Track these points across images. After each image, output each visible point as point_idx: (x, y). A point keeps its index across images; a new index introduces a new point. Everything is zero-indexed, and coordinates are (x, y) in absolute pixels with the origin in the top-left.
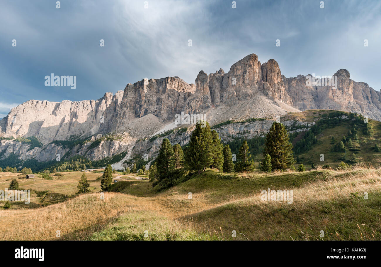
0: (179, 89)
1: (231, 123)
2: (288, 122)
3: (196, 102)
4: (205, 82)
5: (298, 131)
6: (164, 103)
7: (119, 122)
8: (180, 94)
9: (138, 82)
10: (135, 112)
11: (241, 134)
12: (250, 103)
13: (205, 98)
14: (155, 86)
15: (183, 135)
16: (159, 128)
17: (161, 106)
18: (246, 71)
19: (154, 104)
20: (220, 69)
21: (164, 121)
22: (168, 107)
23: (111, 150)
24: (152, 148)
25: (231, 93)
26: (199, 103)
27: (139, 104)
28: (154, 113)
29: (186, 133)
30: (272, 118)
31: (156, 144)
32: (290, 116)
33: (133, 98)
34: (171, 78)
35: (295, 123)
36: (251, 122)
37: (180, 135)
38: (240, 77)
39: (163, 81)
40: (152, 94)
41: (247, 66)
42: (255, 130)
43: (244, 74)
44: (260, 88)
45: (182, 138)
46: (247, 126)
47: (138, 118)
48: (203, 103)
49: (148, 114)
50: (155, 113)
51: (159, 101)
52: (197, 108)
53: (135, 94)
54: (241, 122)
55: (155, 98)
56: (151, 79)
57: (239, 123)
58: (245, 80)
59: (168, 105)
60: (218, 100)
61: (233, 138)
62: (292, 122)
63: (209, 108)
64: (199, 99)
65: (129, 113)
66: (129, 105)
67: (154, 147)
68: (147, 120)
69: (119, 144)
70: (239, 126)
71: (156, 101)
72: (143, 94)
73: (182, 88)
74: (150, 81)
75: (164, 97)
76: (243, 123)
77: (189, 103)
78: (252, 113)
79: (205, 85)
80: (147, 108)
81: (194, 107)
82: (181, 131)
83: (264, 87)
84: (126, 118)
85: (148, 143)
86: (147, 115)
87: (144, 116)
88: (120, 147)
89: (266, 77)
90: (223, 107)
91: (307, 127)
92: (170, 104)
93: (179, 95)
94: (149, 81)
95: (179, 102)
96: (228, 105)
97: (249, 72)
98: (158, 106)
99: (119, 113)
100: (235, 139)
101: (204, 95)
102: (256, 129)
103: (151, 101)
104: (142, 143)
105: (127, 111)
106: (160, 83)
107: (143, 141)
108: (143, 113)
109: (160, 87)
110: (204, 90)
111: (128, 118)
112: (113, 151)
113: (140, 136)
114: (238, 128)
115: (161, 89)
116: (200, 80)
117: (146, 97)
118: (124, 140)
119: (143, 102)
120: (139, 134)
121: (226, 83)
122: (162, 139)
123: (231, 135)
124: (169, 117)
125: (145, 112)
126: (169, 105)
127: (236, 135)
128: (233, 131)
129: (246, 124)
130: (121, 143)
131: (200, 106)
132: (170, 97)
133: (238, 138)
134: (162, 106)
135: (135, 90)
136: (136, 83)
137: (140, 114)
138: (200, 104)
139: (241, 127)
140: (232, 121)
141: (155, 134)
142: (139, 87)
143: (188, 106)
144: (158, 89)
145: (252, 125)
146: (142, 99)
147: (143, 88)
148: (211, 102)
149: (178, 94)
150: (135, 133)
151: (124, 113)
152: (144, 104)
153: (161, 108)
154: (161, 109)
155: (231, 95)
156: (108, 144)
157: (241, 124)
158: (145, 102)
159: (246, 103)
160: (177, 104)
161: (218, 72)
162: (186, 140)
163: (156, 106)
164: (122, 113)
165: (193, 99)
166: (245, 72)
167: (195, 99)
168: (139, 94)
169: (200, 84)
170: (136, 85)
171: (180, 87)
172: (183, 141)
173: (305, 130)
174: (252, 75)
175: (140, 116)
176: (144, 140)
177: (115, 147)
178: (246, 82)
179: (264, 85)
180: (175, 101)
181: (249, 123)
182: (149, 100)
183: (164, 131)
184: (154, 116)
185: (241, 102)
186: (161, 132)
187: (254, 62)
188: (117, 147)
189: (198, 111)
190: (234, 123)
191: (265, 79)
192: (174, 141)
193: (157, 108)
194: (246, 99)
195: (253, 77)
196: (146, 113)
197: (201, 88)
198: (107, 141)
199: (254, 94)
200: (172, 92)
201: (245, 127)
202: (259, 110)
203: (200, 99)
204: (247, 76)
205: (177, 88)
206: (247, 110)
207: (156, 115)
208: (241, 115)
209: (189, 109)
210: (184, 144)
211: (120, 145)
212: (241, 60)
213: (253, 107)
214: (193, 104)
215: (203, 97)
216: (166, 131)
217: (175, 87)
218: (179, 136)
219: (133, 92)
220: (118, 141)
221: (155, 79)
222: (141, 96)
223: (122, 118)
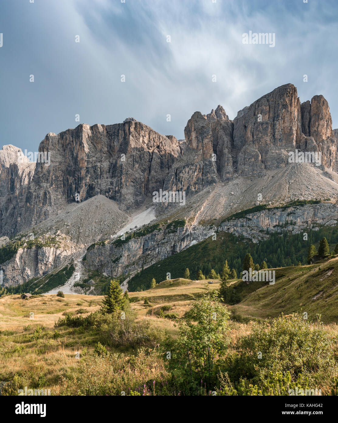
0: (151, 147)
1: (265, 209)
3: (191, 172)
4: (205, 135)
6: (127, 174)
7: (37, 213)
8: (154, 156)
9: (69, 130)
10: (67, 191)
11: (282, 227)
12: (286, 174)
13: (206, 164)
14: (105, 140)
15: (178, 232)
16: (124, 222)
17: (121, 179)
18: (278, 116)
19: (105, 176)
20: (219, 106)
21: (128, 209)
22: (135, 181)
23: (39, 265)
24: (123, 258)
25: (253, 156)
26: (196, 174)
27: (74, 176)
28: (107, 194)
29: (185, 229)
30: (330, 200)
31: (129, 249)
33: (60, 163)
34: (135, 123)
36: (298, 207)
37: (174, 232)
38: (267, 127)
39: (119, 130)
40: (98, 155)
41: (280, 107)
42: (303, 218)
43: (273, 121)
44: (300, 148)
45: (177, 238)
46: (291, 213)
47: (74, 204)
48: (203, 173)
49: (94, 196)
51: (115, 169)
52: (192, 183)
53: (64, 156)
54: (282, 208)
55: (106, 165)
56: (96, 126)
57: (277, 208)
58: (276, 133)
59: (133, 177)
60: (230, 168)
61: (268, 233)
63: (214, 184)
64: (196, 166)
65: (56, 195)
66: (53, 177)
67: (126, 255)
68: (97, 206)
69: (54, 253)
70: (279, 214)
71: (110, 170)
72: (82, 156)
73: (155, 144)
74: (94, 129)
75: (124, 161)
76: (284, 208)
77: (176, 173)
78: (292, 191)
79: (206, 141)
80: (93, 184)
81: (186, 182)
82: (174, 226)
83: (306, 146)
84: (50, 203)
85: (111, 249)
86: (93, 198)
87: (86, 199)
88: (57, 258)
89: (309, 127)
90: (239, 181)
92: (137, 176)
93: (152, 159)
94: (92, 128)
95: (153, 172)
96: (248, 178)
97: (283, 118)
98: (115, 180)
99: (34, 194)
100: (272, 235)
101: (204, 160)
102: (305, 218)
103: (99, 170)
104: (99, 249)
105: (50, 190)
106: (114, 132)
107: (101, 247)
108: (85, 193)
109: (114, 141)
110: (205, 149)
111: (55, 204)
112: (43, 268)
113: (91, 238)
114: (277, 217)
115: (116, 145)
116: (195, 130)
117: (88, 162)
118: (62, 245)
119: (83, 172)
120: (87, 233)
121: (240, 137)
122: (141, 240)
123: (265, 229)
124: (137, 201)
125: (87, 192)
126: (136, 178)
127: (273, 228)
128: (268, 221)
129: (289, 210)
130: (58, 252)
131: (198, 180)
132: (137, 162)
133: (277, 233)
134: (123, 180)
135: (63, 147)
136: (65, 133)
137: (77, 195)
138: (197, 176)
139: (281, 216)
140: (265, 205)
141: (120, 233)
142: (73, 141)
143: (175, 181)
145: (299, 212)
146: (81, 165)
147: (81, 144)
148: (216, 172)
149: (150, 155)
150: (80, 233)
151: (45, 194)
152: (86, 176)
153: (121, 183)
154: (120, 185)
155: (253, 160)
156: (32, 254)
157: (281, 210)
158: (88, 172)
159: (280, 175)
160: (149, 175)
161: (214, 112)
162: (184, 241)
163: (110, 180)
164: (42, 193)
165: (184, 167)
167: (188, 166)
168: (73, 155)
169: (197, 137)
170: (64, 137)
171: (152, 142)
172: (180, 243)
174: (287, 124)
175: (79, 199)
176: (104, 245)
177: (48, 259)
178: (277, 136)
179: (306, 142)
180: (145, 169)
181: (295, 208)
182: (95, 168)
183: (136, 227)
184: (108, 199)
185: (270, 173)
186: (131, 229)
188: (51, 259)
189: (195, 188)
190: (269, 209)
191: (308, 130)
192: (163, 243)
193: (112, 183)
194: (277, 167)
195: (289, 128)
196: (91, 193)
197: (198, 146)
198: (28, 248)
200: (139, 153)
201: (289, 215)
202: (303, 186)
203: (198, 167)
204: (279, 125)
205: (148, 143)
206: (283, 186)
207: (113, 198)
208: (275, 196)
209: (176, 185)
210: (182, 247)
211: (57, 254)
213: (293, 181)
214: (184, 175)
215: (202, 164)
216: (138, 227)
217: (143, 142)
218: (171, 234)
219: (59, 150)
220: (52, 249)
221: (103, 126)
222: (79, 159)
223: (41, 205)
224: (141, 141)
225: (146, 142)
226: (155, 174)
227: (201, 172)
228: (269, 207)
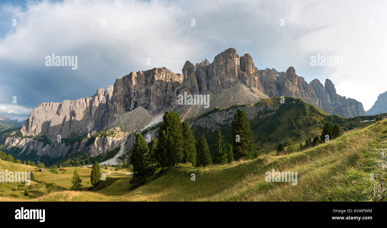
0: (167, 80)
1: (217, 111)
2: (262, 107)
3: (185, 91)
4: (192, 72)
5: (268, 114)
6: (153, 94)
7: (111, 118)
8: (169, 84)
9: (127, 75)
10: (125, 106)
11: (227, 121)
12: (232, 91)
13: (192, 87)
14: (143, 78)
16: (150, 121)
17: (150, 97)
18: (228, 62)
19: (143, 96)
21: (153, 113)
22: (157, 98)
23: (105, 146)
25: (216, 82)
27: (128, 98)
30: (250, 104)
32: (263, 102)
33: (122, 92)
34: (158, 69)
35: (266, 108)
38: (223, 67)
40: (140, 86)
41: (228, 58)
44: (240, 78)
47: (128, 112)
50: (144, 105)
51: (147, 93)
53: (124, 88)
55: (143, 90)
56: (139, 72)
58: (228, 70)
59: (157, 96)
60: (205, 88)
61: (220, 125)
62: (264, 107)
64: (187, 88)
65: (120, 108)
66: (119, 99)
68: (137, 113)
70: (225, 113)
71: (145, 93)
72: (132, 87)
73: (169, 78)
75: (152, 88)
76: (228, 110)
77: (177, 93)
78: (234, 100)
79: (192, 75)
80: (137, 101)
83: (243, 77)
84: (117, 112)
86: (136, 109)
87: (134, 109)
88: (113, 142)
89: (244, 68)
90: (210, 95)
91: (274, 111)
93: (168, 86)
94: (137, 73)
95: (168, 93)
96: (214, 93)
97: (230, 63)
98: (147, 98)
99: (111, 108)
100: (222, 126)
101: (192, 84)
103: (140, 93)
105: (117, 106)
106: (148, 74)
107: (134, 136)
109: (148, 78)
110: (192, 79)
111: (119, 113)
112: (107, 147)
113: (132, 131)
114: (224, 116)
115: (149, 80)
116: (186, 70)
117: (135, 90)
118: (116, 135)
119: (132, 95)
120: (130, 128)
121: (211, 73)
123: (218, 122)
124: (158, 109)
125: (134, 105)
126: (158, 96)
127: (222, 122)
129: (230, 111)
130: (114, 139)
132: (159, 88)
133: (224, 125)
134: (151, 98)
135: (124, 84)
136: (125, 77)
137: (130, 107)
139: (226, 115)
140: (218, 109)
141: (146, 128)
142: (128, 81)
143: (176, 96)
144: (146, 81)
145: (235, 112)
146: (131, 92)
147: (132, 81)
148: (198, 91)
149: (166, 84)
150: (126, 128)
151: (115, 108)
152: (134, 97)
153: (150, 100)
155: (216, 84)
156: (102, 140)
157: (226, 111)
158: (134, 95)
159: (230, 91)
160: (166, 94)
163: (145, 98)
164: (113, 107)
165: (181, 89)
166: (226, 63)
167: (183, 88)
168: (128, 87)
169: (187, 73)
170: (125, 79)
173: (272, 113)
174: (232, 66)
175: (131, 109)
177: (109, 143)
178: (228, 72)
179: (243, 75)
180: (163, 91)
181: (233, 110)
182: (138, 92)
184: (144, 109)
185: (225, 90)
186: (152, 125)
187: (233, 55)
188: (110, 143)
190: (220, 111)
193: (146, 100)
194: (229, 87)
195: (234, 68)
196: (136, 106)
197: (188, 78)
198: (101, 137)
199: (235, 83)
200: (160, 83)
201: (230, 114)
202: (240, 97)
204: (229, 66)
206: (230, 97)
207: (146, 108)
208: (226, 103)
209: (177, 99)
211: (113, 140)
212: (223, 52)
213: (235, 95)
214: (181, 93)
215: (190, 87)
216: (156, 123)
219: (122, 86)
220: (111, 137)
221: (143, 71)
222: (130, 89)
223: (113, 114)
224: (161, 77)
225: (164, 77)
226: (169, 93)
227: (190, 91)
228: (220, 109)
